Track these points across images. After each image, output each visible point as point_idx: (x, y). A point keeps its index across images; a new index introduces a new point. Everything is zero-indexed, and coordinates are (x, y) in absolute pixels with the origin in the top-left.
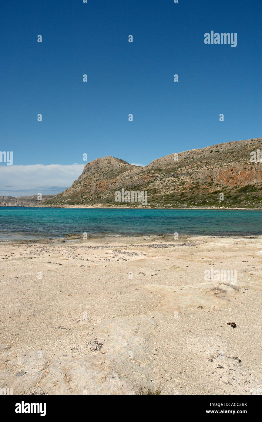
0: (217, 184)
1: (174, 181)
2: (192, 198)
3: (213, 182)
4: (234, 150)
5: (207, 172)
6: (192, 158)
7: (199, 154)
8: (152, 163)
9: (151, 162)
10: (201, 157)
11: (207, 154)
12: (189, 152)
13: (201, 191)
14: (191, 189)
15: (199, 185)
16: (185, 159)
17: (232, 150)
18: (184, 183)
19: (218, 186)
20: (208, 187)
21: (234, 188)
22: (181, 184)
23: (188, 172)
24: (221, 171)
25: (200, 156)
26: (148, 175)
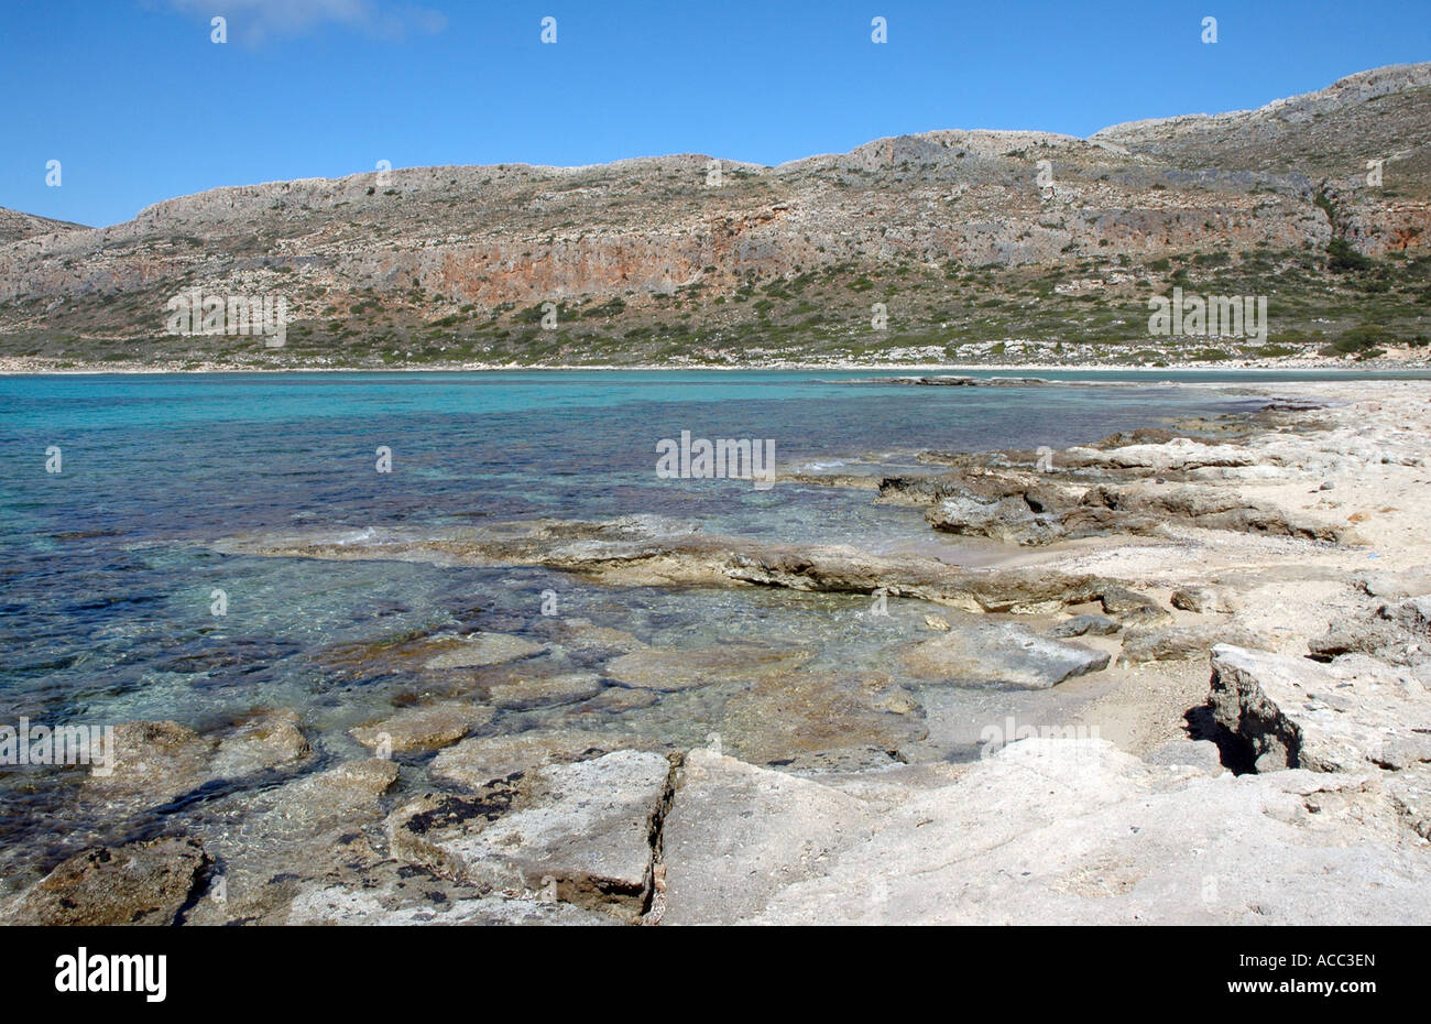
0: (439, 298)
1: (280, 281)
2: (380, 339)
3: (424, 290)
4: (452, 194)
5: (394, 259)
6: (305, 208)
7: (327, 197)
8: (146, 215)
9: (142, 211)
10: (337, 206)
11: (356, 198)
12: (288, 186)
13: (396, 319)
14: (357, 310)
15: (379, 299)
16: (275, 208)
17: (446, 194)
18: (321, 292)
19: (443, 304)
20: (410, 305)
21: (498, 308)
22: (312, 294)
23: (321, 255)
24: (448, 257)
25: (331, 201)
26: (155, 258)
